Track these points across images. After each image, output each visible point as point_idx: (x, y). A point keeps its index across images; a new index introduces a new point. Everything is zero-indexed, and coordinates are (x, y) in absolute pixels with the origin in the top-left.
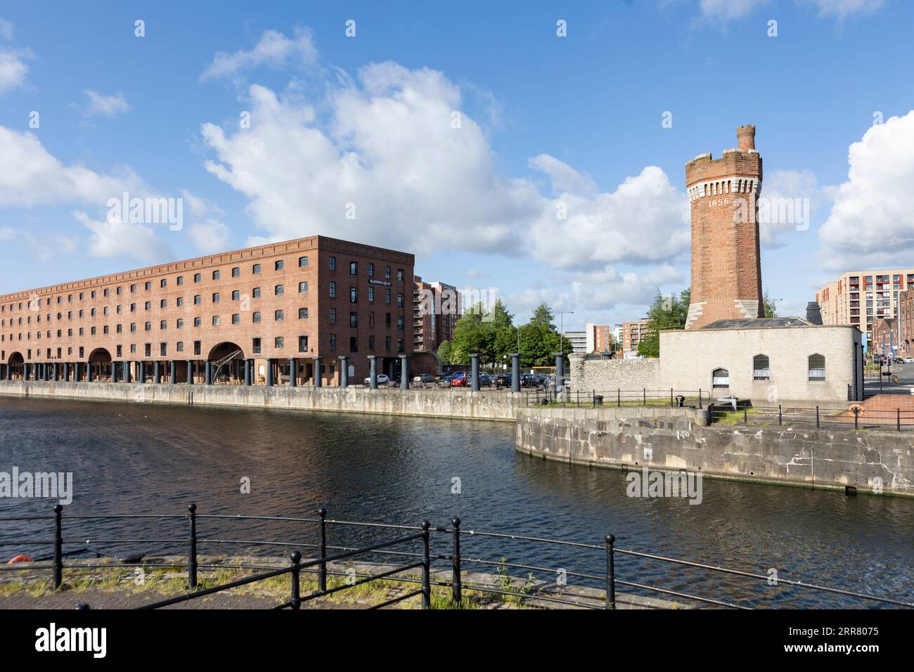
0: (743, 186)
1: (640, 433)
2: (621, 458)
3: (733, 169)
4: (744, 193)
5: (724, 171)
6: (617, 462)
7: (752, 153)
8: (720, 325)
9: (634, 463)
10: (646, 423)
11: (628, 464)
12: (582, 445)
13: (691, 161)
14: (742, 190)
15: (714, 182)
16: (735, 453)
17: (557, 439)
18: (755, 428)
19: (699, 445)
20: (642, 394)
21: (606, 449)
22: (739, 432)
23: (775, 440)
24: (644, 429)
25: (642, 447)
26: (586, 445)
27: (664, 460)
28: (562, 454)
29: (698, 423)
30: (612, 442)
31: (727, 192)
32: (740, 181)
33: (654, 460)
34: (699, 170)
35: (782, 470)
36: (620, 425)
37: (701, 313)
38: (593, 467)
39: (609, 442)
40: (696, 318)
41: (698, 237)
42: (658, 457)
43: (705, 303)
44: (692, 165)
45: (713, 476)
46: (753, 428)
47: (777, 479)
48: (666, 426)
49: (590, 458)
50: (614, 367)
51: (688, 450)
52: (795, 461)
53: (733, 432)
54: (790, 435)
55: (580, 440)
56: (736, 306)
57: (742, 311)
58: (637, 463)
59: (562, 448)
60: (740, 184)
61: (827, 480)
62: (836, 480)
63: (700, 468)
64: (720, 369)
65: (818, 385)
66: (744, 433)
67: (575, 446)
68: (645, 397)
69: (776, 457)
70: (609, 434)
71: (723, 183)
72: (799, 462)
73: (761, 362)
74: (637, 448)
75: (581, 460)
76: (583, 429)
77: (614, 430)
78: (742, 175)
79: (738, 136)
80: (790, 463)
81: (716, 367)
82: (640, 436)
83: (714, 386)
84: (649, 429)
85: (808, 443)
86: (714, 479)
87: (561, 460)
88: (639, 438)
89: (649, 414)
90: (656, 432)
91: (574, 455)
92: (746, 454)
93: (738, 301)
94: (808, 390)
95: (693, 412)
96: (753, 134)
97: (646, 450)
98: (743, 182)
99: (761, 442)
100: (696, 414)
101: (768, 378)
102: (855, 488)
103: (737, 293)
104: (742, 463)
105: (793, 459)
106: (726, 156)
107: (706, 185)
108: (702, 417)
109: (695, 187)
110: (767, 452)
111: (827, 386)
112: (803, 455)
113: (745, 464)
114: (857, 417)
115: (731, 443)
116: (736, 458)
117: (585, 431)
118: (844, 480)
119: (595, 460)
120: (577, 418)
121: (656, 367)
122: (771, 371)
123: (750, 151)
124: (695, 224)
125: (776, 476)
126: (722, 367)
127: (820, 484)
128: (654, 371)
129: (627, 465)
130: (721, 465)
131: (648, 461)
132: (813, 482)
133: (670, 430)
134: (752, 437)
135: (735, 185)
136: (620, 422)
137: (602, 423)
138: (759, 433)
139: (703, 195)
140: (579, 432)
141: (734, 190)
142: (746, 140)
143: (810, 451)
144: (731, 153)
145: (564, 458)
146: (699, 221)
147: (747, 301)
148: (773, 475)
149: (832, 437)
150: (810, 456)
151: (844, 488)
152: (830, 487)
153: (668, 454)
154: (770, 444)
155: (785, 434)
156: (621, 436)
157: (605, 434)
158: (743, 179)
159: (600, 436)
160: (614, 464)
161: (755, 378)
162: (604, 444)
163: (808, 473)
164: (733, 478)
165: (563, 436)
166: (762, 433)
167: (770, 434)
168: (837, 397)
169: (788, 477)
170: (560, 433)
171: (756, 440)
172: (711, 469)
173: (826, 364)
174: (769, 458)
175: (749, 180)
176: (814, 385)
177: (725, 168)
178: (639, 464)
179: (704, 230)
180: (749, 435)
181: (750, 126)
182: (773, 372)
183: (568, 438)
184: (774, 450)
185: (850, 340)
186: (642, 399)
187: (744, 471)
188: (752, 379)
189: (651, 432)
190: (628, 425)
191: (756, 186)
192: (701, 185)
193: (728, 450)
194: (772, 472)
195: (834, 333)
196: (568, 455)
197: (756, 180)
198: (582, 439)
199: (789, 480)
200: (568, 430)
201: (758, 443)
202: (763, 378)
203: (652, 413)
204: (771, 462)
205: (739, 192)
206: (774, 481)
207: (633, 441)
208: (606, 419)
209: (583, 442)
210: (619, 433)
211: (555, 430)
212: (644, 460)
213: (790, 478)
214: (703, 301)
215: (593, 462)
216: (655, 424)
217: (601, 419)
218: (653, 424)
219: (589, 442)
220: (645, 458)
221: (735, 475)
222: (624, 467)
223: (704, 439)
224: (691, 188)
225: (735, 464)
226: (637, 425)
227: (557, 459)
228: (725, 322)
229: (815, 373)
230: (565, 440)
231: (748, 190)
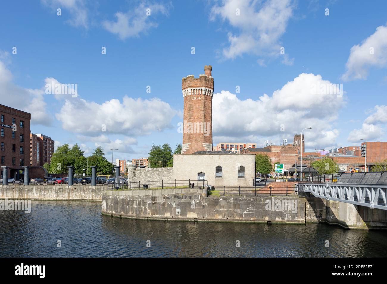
0: (207, 92)
1: (175, 202)
2: (164, 215)
3: (203, 84)
4: (207, 95)
5: (199, 84)
6: (162, 217)
7: (211, 78)
8: (199, 153)
9: (171, 217)
10: (177, 196)
11: (168, 217)
12: (143, 209)
13: (184, 78)
14: (207, 94)
15: (195, 89)
16: (220, 209)
17: (129, 207)
18: (230, 197)
19: (204, 206)
20: (174, 182)
21: (156, 211)
22: (223, 199)
23: (239, 202)
24: (176, 199)
25: (175, 208)
26: (145, 209)
27: (186, 215)
28: (131, 214)
29: (203, 196)
30: (159, 207)
31: (200, 94)
32: (206, 89)
33: (181, 215)
34: (189, 82)
35: (241, 216)
36: (164, 198)
37: (188, 148)
38: (149, 220)
39: (158, 207)
40: (186, 151)
41: (187, 113)
42: (184, 213)
43: (190, 144)
44: (185, 80)
45: (210, 221)
46: (229, 197)
47: (239, 220)
48: (188, 197)
49: (148, 216)
50: (151, 171)
51: (198, 209)
52: (247, 211)
53: (219, 199)
54: (245, 200)
55: (142, 207)
56: (203, 146)
57: (206, 148)
58: (172, 217)
59: (132, 211)
60: (206, 91)
61: (260, 219)
62: (263, 219)
63: (204, 217)
64: (201, 173)
65: (242, 180)
66: (225, 199)
67: (139, 210)
68: (176, 183)
69: (239, 210)
70: (158, 203)
71: (197, 89)
72: (249, 211)
73: (219, 169)
74: (173, 209)
75: (143, 217)
76: (144, 201)
77: (161, 201)
78: (207, 87)
79: (205, 70)
80: (245, 212)
81: (200, 171)
82: (174, 203)
83: (199, 180)
84: (179, 199)
85: (252, 203)
86: (210, 222)
87: (131, 217)
88: (174, 204)
89: (179, 192)
90: (182, 201)
91: (138, 215)
92: (225, 209)
93: (204, 143)
94: (238, 181)
96: (211, 70)
97: (177, 210)
98: (207, 90)
99: (232, 203)
100: (202, 191)
101: (222, 176)
102: (271, 222)
103: (204, 140)
104: (224, 214)
105: (246, 210)
106: (201, 77)
107: (191, 90)
108: (205, 193)
109: (186, 90)
110: (235, 208)
111: (246, 180)
112: (251, 208)
113: (225, 214)
114: (271, 191)
115: (219, 205)
116: (221, 211)
117: (145, 202)
118: (267, 219)
119: (150, 216)
120: (140, 195)
121: (172, 172)
123: (210, 77)
124: (186, 107)
125: (239, 219)
126: (202, 171)
127: (257, 221)
128: (170, 173)
129: (167, 218)
130: (214, 215)
131: (178, 215)
132: (254, 220)
133: (190, 200)
134: (228, 201)
135: (204, 91)
136: (164, 196)
137: (154, 197)
138: (232, 199)
139: (190, 94)
140: (141, 202)
141: (204, 93)
142: (208, 72)
143: (253, 207)
144: (203, 76)
145: (133, 216)
146: (188, 106)
147: (208, 144)
148: (237, 218)
149: (262, 200)
150: (253, 209)
151: (267, 222)
152: (261, 222)
153: (189, 211)
154: (236, 205)
155: (243, 199)
156: (164, 203)
157: (156, 203)
158: (208, 89)
159: (153, 204)
160: (161, 218)
161: (217, 177)
162: (155, 208)
163: (252, 217)
164: (219, 221)
165: (132, 205)
166: (233, 199)
167: (236, 200)
168: (249, 185)
169: (243, 219)
170: (130, 203)
171: (230, 202)
172: (209, 218)
173: (245, 170)
174: (236, 210)
175: (210, 90)
176: (240, 180)
177: (200, 83)
178: (174, 217)
179: (190, 110)
180: (227, 200)
181: (210, 66)
182: (224, 174)
183: (135, 206)
184: (238, 206)
185: (254, 160)
186: (174, 185)
187: (224, 217)
188: (215, 177)
189: (180, 201)
190: (168, 198)
191: (212, 93)
192: (189, 89)
193: (217, 208)
194: (237, 217)
195: (248, 157)
196: (135, 215)
197: (212, 90)
198: (143, 206)
199: (244, 220)
200: (135, 202)
201: (231, 204)
202: (219, 177)
203: (181, 191)
204: (236, 212)
205: (205, 95)
206: (238, 221)
207: (170, 206)
208: (157, 195)
209: (143, 207)
210: (163, 202)
211: (127, 202)
212: (176, 215)
213: (245, 219)
214: (189, 143)
215: (150, 217)
216: (182, 197)
217: (154, 195)
218: (181, 197)
219: (147, 207)
220: (177, 214)
221: (221, 220)
222: (166, 219)
223: (206, 203)
224: (185, 90)
225: (220, 214)
226: (173, 197)
227: (128, 217)
228: (201, 152)
229: (241, 174)
230: (133, 207)
231: (209, 95)
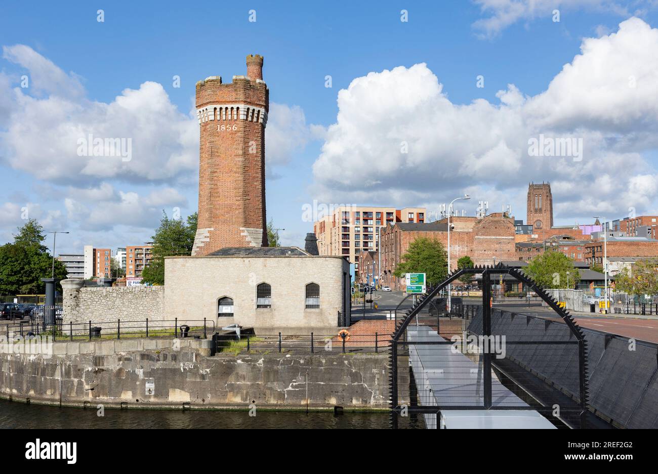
0: (250, 114)
1: (142, 368)
2: (120, 396)
3: (241, 97)
4: (252, 121)
5: (233, 96)
6: (116, 401)
7: (260, 83)
8: (225, 253)
9: (134, 400)
10: (148, 355)
11: (128, 401)
12: (76, 384)
13: (200, 82)
14: (250, 119)
15: (224, 107)
16: (238, 383)
17: (45, 379)
18: (257, 356)
19: (203, 377)
20: (144, 324)
21: (103, 387)
22: (243, 361)
23: (275, 367)
24: (146, 362)
25: (143, 382)
26: (80, 384)
27: (167, 395)
28: (51, 396)
29: (202, 353)
30: (110, 379)
31: (235, 118)
32: (248, 109)
33: (155, 396)
34: (209, 92)
35: (281, 396)
36: (120, 359)
37: (208, 240)
38: (88, 407)
39: (107, 378)
40: (202, 245)
41: (206, 161)
42: (161, 391)
43: (212, 229)
44: (202, 85)
45: (216, 407)
46: (255, 356)
47: (276, 405)
48: (169, 358)
49: (85, 398)
50: (115, 295)
51: (192, 382)
52: (292, 386)
53: (236, 361)
54: (288, 362)
55: (72, 379)
56: (242, 234)
57: (248, 239)
58: (137, 400)
59: (51, 389)
60: (248, 112)
61: (319, 402)
62: (327, 402)
63: (203, 400)
64: (225, 298)
65: (314, 313)
66: (247, 361)
67: (67, 386)
68: (147, 327)
69: (275, 383)
70: (107, 370)
71: (232, 108)
72: (296, 387)
73: (264, 290)
74: (138, 383)
75: (74, 402)
76: (77, 366)
77: (112, 366)
78: (250, 103)
79: (247, 64)
80: (288, 389)
81: (221, 295)
82: (142, 371)
83: (220, 315)
84: (151, 362)
85: (304, 368)
86: (217, 410)
87: (49, 403)
88: (140, 372)
89: (151, 345)
90: (159, 365)
91: (65, 396)
92: (248, 383)
93: (243, 229)
94: (305, 317)
95: (198, 343)
96: (261, 65)
97: (148, 385)
98: (251, 111)
99: (262, 370)
100: (200, 344)
101: (270, 306)
102: (342, 408)
103: (243, 221)
104: (245, 392)
105: (291, 384)
106: (236, 82)
107: (215, 109)
108: (206, 347)
109: (204, 108)
110: (267, 380)
111: (321, 313)
112: (300, 380)
113: (247, 393)
114: (344, 342)
115: (234, 373)
116: (239, 387)
117: (79, 367)
118: (333, 401)
119: (89, 400)
120: (69, 354)
121: (161, 296)
122: (273, 299)
123: (258, 81)
124: (203, 147)
125: (276, 403)
126: (228, 295)
127: (313, 406)
128: (158, 299)
129: (126, 403)
130: (225, 395)
131: (150, 397)
132: (307, 405)
133: (174, 362)
134: (254, 365)
135: (243, 113)
136: (119, 356)
137: (99, 357)
138: (261, 361)
139: (212, 118)
140: (72, 369)
141: (242, 117)
142: (254, 69)
143: (305, 376)
144: (241, 80)
145: (53, 400)
146: (208, 145)
147: (252, 229)
148: (273, 401)
149: (324, 361)
150: (305, 381)
151: (333, 408)
152: (322, 408)
153: (172, 388)
154: (270, 372)
155: (284, 360)
156: (120, 370)
157: (103, 370)
158: (252, 108)
159: (96, 372)
160: (112, 403)
161: (259, 306)
162: (101, 381)
163: (303, 398)
164: (236, 407)
165: (53, 375)
166: (263, 361)
167: (270, 362)
168: (329, 323)
169: (286, 402)
170: (49, 371)
171: (258, 368)
172: (214, 401)
173: (320, 293)
174: (269, 385)
175: (257, 109)
176: (310, 313)
177: (234, 94)
178: (140, 401)
179: (212, 155)
180: (251, 363)
181: (258, 56)
182: (275, 300)
183: (58, 377)
184: (274, 376)
185: (341, 270)
186: (145, 330)
187: (246, 400)
188: (255, 307)
189: (154, 365)
190: (128, 359)
191: (263, 116)
192: (210, 107)
193: (232, 380)
194: (272, 399)
195: (327, 263)
196: (57, 397)
197: (263, 110)
198: (75, 377)
199: (287, 405)
200: (59, 367)
201: (260, 370)
202: (266, 306)
203: (155, 344)
204: (271, 389)
205: (247, 120)
206: (274, 408)
207: (133, 376)
208: (104, 352)
209: (76, 380)
210: (118, 368)
211: (41, 369)
212: (146, 397)
213: (288, 403)
214: (210, 227)
215: (89, 402)
216: (158, 356)
217: (98, 354)
218: (155, 357)
219: (83, 380)
220: (147, 393)
221: (238, 405)
222: (124, 406)
223: (208, 370)
224: (201, 109)
225: (237, 393)
226: (138, 358)
227: (44, 402)
228: (230, 249)
229: (311, 301)
230: (54, 380)
231: (255, 120)
